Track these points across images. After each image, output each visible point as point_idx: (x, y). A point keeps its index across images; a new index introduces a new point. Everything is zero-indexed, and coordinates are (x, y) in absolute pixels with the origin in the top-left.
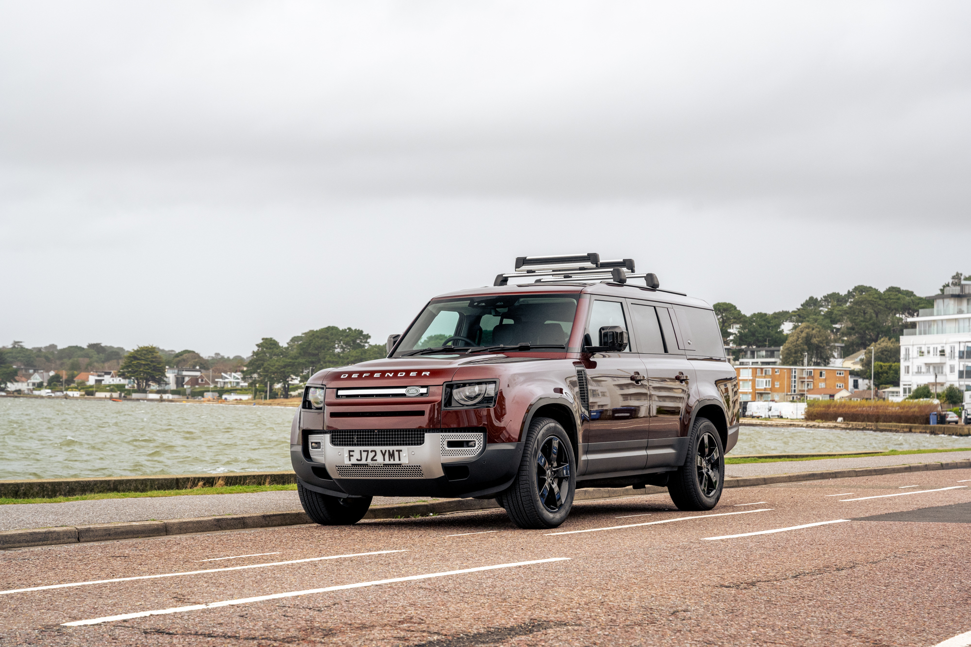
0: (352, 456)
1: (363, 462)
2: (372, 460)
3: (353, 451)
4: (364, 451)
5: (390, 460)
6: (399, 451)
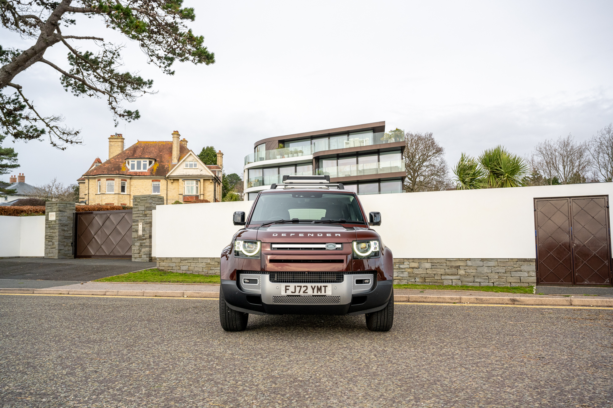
0: (288, 289)
1: (297, 293)
2: (304, 292)
3: (289, 286)
4: (298, 286)
5: (317, 292)
6: (325, 287)
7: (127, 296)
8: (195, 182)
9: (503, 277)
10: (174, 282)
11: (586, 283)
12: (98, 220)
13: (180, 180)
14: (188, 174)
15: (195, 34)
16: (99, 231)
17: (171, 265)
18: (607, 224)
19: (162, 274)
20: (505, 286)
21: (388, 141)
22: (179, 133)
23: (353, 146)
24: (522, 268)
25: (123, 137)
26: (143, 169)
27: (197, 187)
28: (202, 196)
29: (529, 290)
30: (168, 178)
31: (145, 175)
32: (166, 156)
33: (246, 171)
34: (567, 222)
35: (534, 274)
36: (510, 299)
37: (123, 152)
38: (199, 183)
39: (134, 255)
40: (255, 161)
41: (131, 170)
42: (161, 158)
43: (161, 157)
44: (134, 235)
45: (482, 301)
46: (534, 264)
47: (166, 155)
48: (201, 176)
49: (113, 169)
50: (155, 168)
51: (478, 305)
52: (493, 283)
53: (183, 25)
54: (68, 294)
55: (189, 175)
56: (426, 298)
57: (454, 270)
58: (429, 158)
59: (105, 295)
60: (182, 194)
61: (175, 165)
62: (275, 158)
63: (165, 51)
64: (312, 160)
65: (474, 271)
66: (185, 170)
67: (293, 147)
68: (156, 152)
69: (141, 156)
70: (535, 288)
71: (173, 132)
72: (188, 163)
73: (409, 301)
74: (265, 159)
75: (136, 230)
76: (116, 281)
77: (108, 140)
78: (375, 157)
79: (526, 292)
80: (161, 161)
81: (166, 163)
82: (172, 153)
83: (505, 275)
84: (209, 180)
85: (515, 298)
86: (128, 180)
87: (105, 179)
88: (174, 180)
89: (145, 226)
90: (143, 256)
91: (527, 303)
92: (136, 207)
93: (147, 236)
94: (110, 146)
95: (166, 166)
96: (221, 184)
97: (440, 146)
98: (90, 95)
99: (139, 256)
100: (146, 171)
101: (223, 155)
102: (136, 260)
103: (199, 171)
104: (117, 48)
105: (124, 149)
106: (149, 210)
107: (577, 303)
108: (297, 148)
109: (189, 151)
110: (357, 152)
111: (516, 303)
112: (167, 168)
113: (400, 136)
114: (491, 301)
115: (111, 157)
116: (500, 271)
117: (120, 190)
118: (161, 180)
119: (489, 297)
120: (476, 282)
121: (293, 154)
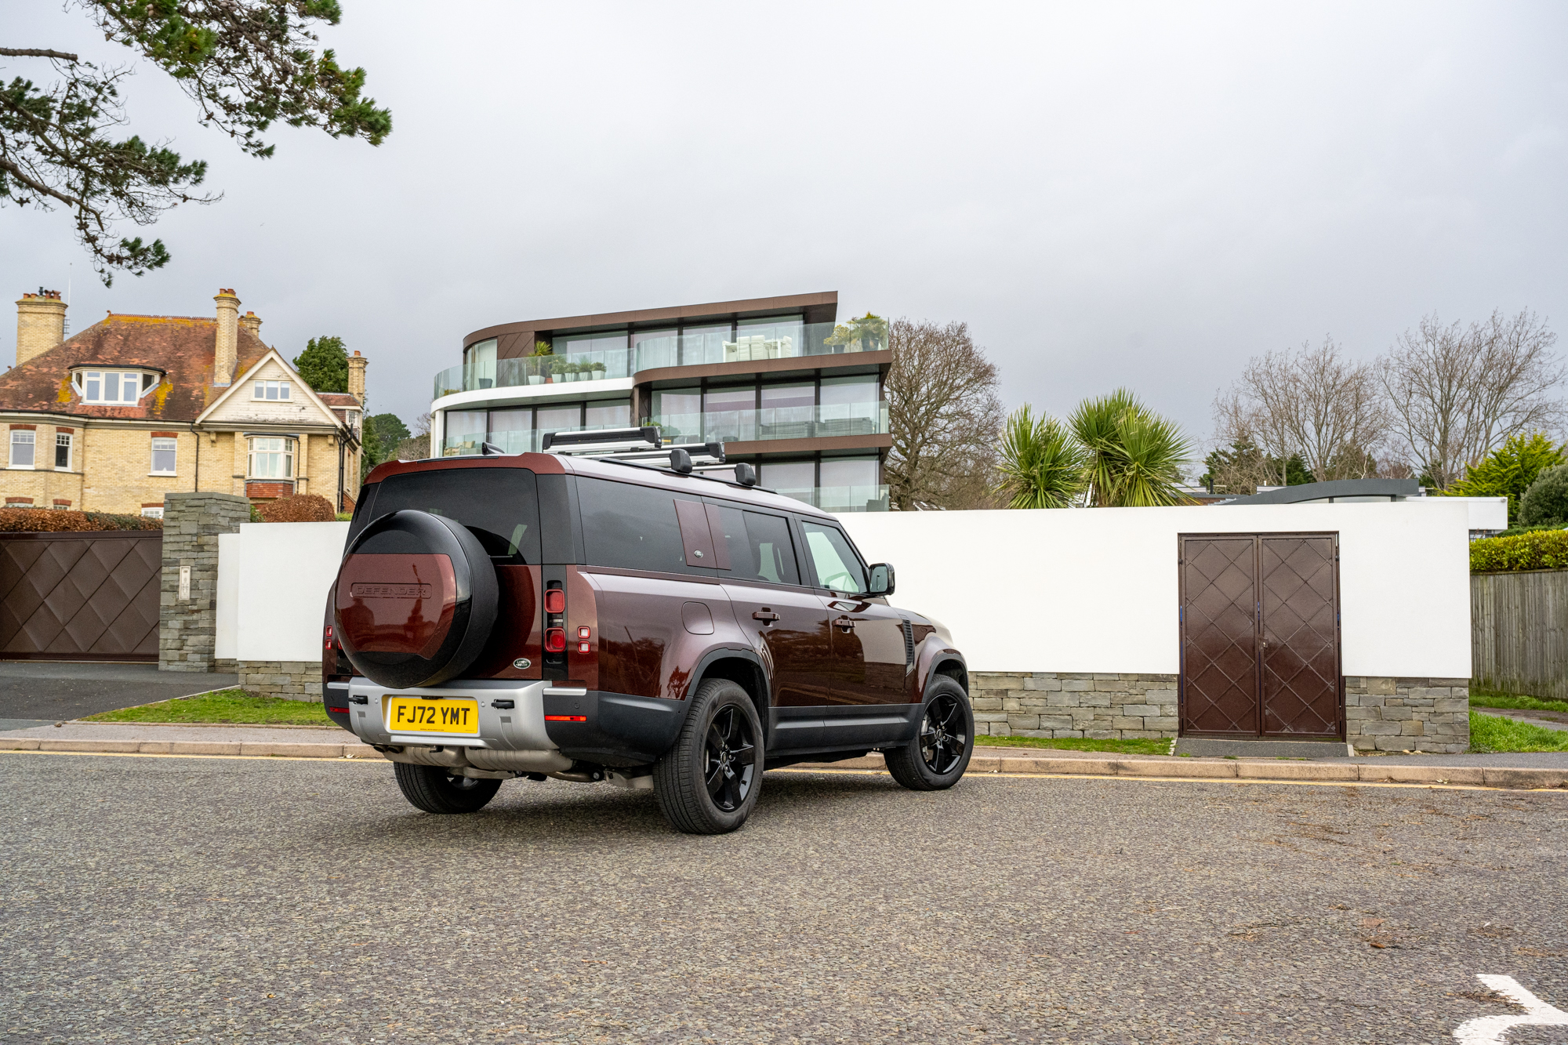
7: (198, 754)
8: (282, 441)
9: (1106, 717)
10: (301, 722)
11: (1285, 731)
12: (57, 556)
13: (239, 436)
14: (261, 417)
15: (344, 64)
16: (60, 588)
17: (280, 680)
18: (1335, 597)
19: (260, 705)
20: (1108, 737)
21: (843, 347)
22: (237, 296)
23: (748, 359)
24: (1149, 696)
25: (63, 301)
26: (125, 399)
27: (289, 457)
28: (303, 483)
29: (1160, 747)
30: (200, 427)
31: (132, 416)
32: (196, 363)
33: (439, 417)
34: (1251, 590)
35: (1174, 710)
36: (1109, 764)
37: (63, 347)
38: (294, 444)
39: (166, 654)
40: (465, 389)
41: (86, 402)
42: (181, 367)
43: (180, 364)
44: (166, 599)
45: (1047, 768)
46: (1175, 686)
47: (195, 359)
48: (301, 426)
49: (31, 396)
50: (162, 397)
51: (1039, 776)
52: (1083, 731)
53: (304, 31)
54: (39, 749)
55: (264, 422)
57: (994, 700)
58: (957, 394)
59: (138, 752)
60: (243, 477)
61: (225, 390)
62: (523, 382)
63: (249, 95)
64: (632, 391)
65: (1040, 702)
66: (253, 407)
67: (575, 352)
68: (164, 349)
69: (117, 358)
70: (1174, 742)
71: (217, 294)
72: (265, 385)
74: (494, 383)
75: (171, 586)
76: (145, 720)
77: (16, 308)
78: (808, 391)
79: (1153, 752)
80: (181, 378)
81: (197, 384)
82: (213, 354)
83: (1111, 712)
84: (326, 436)
85: (1120, 761)
86: (78, 431)
87: (7, 425)
88: (218, 433)
89: (198, 575)
90: (190, 657)
91: (1146, 772)
92: (172, 524)
93: (204, 602)
94: (22, 327)
95: (195, 393)
96: (360, 450)
97: (988, 362)
98: (22, 202)
99: (181, 655)
100: (135, 403)
101: (366, 363)
102: (171, 668)
103: (295, 409)
104: (110, 76)
105: (66, 338)
106: (210, 534)
107: (1249, 774)
108: (587, 353)
109: (265, 350)
110: (759, 375)
111: (1120, 772)
112: (197, 398)
113: (878, 335)
114: (1068, 769)
115: (25, 358)
116: (1099, 702)
117: (54, 460)
118: (180, 434)
119: (1063, 760)
120: (1045, 729)
121: (578, 373)
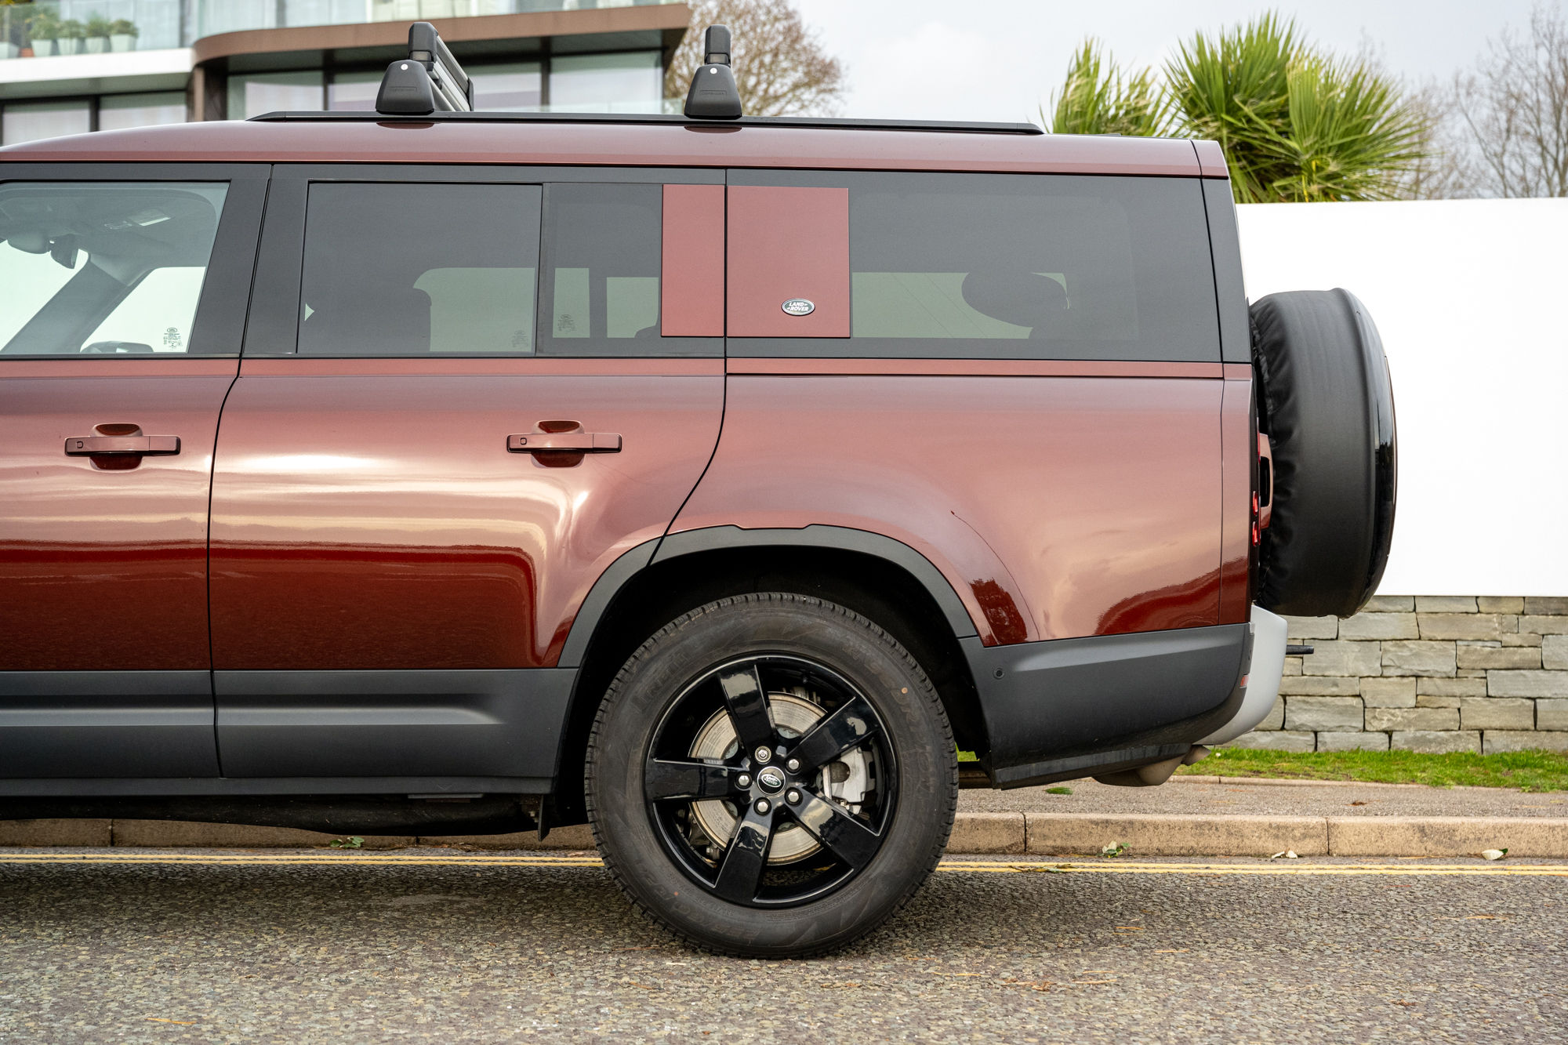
9: (1444, 702)
52: (1389, 733)
56: (1126, 827)
64: (190, 77)
73: (1025, 850)
78: (528, 79)
108: (101, 3)
116: (1430, 666)
120: (1296, 729)
121: (82, 40)
